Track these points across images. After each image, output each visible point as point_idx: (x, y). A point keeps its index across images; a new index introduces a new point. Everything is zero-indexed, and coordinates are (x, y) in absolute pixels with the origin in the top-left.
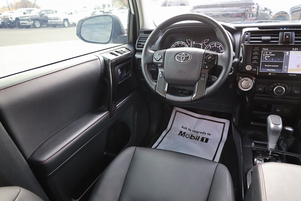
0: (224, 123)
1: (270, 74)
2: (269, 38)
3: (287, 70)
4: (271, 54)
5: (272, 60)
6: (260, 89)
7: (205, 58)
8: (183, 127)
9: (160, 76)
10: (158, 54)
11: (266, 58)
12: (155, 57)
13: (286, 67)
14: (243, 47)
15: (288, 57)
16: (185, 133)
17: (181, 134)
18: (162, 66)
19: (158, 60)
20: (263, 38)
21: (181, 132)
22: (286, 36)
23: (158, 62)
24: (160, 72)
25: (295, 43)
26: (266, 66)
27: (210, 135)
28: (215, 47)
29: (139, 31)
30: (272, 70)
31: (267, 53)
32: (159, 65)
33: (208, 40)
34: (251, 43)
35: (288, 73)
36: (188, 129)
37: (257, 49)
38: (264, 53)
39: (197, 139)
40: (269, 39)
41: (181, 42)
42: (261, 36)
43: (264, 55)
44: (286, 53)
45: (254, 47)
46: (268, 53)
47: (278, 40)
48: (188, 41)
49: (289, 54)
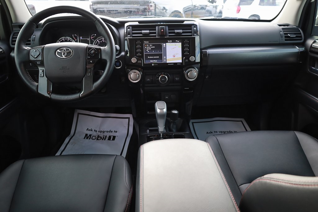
0: (129, 118)
1: (153, 65)
2: (148, 31)
3: (166, 60)
4: (152, 46)
5: (153, 51)
6: (148, 80)
7: (88, 51)
8: (88, 129)
9: (41, 75)
10: (35, 50)
11: (148, 50)
12: (32, 54)
13: (165, 57)
14: (128, 40)
15: (165, 48)
16: (90, 135)
17: (87, 137)
18: (42, 64)
19: (36, 57)
20: (143, 32)
21: (86, 135)
22: (161, 30)
23: (36, 59)
24: (41, 71)
25: (169, 36)
26: (149, 57)
27: (116, 132)
29: (12, 25)
30: (154, 61)
31: (148, 45)
32: (38, 63)
33: (95, 35)
34: (133, 37)
35: (168, 62)
36: (93, 131)
37: (139, 42)
38: (146, 45)
39: (104, 138)
40: (148, 33)
41: (67, 37)
42: (141, 30)
43: (146, 47)
44: (163, 45)
45: (136, 40)
46: (149, 46)
47: (155, 33)
48: (74, 36)
49: (166, 45)
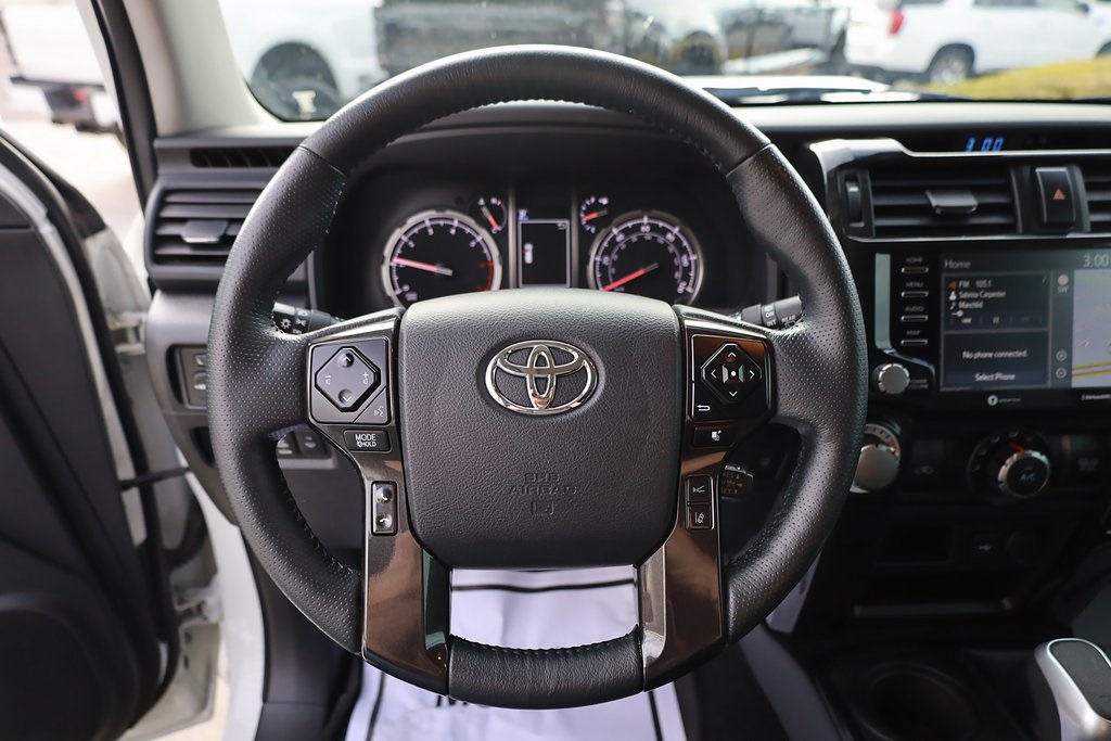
1: (992, 400)
2: (969, 201)
3: (1069, 369)
4: (987, 290)
5: (996, 320)
9: (380, 525)
10: (342, 358)
11: (960, 314)
12: (325, 381)
13: (1061, 355)
15: (1069, 297)
19: (349, 401)
20: (936, 201)
22: (1050, 193)
23: (349, 417)
24: (379, 494)
25: (1091, 228)
26: (967, 355)
28: (648, 237)
30: (999, 376)
31: (966, 284)
32: (364, 440)
34: (880, 231)
35: (1078, 382)
37: (917, 264)
38: (953, 285)
40: (970, 207)
42: (921, 191)
43: (953, 297)
44: (1057, 285)
46: (973, 288)
49: (1071, 284)
